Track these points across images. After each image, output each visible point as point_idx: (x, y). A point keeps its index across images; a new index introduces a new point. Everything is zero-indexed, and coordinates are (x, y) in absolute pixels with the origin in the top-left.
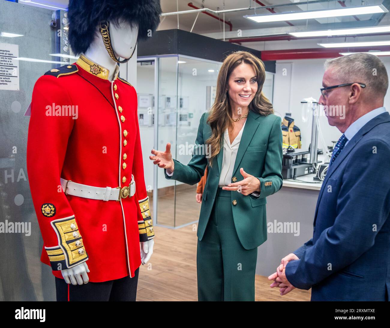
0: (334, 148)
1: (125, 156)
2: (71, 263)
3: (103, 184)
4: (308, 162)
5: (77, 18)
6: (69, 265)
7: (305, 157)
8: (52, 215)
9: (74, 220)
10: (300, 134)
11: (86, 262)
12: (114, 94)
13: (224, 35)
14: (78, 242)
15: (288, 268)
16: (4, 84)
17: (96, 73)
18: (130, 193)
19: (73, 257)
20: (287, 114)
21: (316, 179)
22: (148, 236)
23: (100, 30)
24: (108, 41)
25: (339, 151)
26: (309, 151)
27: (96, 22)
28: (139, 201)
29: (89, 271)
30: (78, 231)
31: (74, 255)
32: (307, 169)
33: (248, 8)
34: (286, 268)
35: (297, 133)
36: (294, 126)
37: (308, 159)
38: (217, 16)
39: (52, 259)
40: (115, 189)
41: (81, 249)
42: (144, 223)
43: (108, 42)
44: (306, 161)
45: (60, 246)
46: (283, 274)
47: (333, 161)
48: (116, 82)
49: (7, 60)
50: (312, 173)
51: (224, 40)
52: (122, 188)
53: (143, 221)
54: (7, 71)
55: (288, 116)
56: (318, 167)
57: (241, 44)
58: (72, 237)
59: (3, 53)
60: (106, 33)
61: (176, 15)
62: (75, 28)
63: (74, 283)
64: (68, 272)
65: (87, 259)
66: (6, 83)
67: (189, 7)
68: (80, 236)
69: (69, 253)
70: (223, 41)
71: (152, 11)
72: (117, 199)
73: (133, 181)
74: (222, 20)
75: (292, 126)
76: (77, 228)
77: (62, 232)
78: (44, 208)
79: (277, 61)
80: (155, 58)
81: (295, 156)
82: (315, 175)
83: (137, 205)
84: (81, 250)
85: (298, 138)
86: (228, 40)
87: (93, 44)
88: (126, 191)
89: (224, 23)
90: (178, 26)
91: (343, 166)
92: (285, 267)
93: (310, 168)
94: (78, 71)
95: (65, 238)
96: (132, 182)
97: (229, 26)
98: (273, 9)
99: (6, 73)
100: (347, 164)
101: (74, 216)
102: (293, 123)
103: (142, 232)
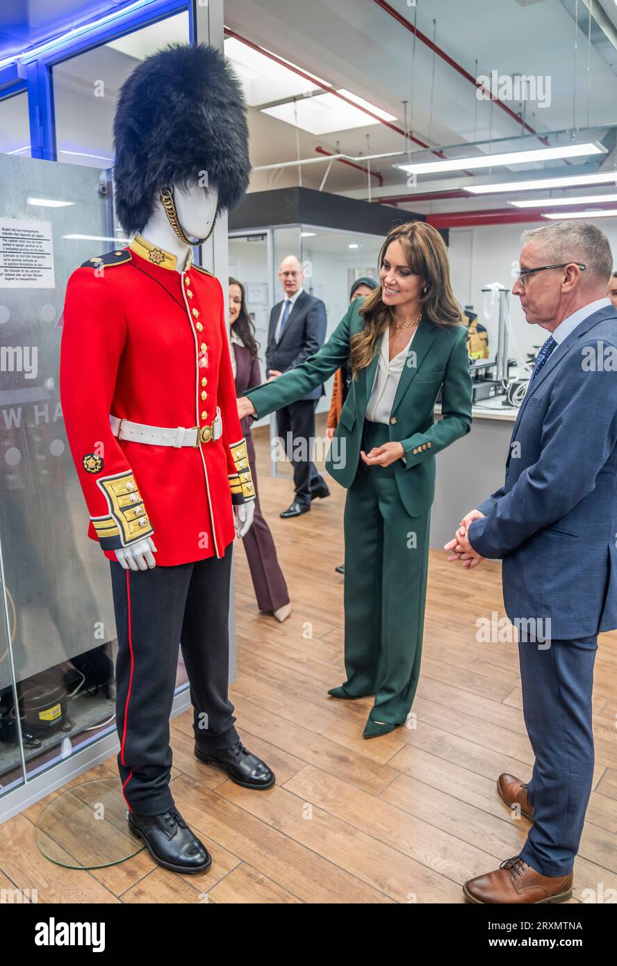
0: (536, 356)
1: (205, 381)
2: (127, 540)
3: (172, 424)
4: (494, 379)
5: (127, 182)
6: (126, 543)
7: (490, 371)
8: (98, 470)
9: (132, 476)
10: (487, 336)
11: (151, 536)
12: (186, 292)
13: (370, 193)
14: (138, 509)
15: (472, 530)
16: (32, 279)
17: (158, 261)
18: (213, 435)
19: (131, 530)
20: (467, 307)
21: (506, 403)
22: (245, 496)
23: (161, 198)
24: (172, 214)
25: (544, 361)
26: (496, 364)
27: (153, 188)
28: (231, 446)
29: (155, 550)
30: (138, 493)
31: (132, 528)
32: (492, 388)
33: (402, 153)
34: (469, 530)
35: (483, 335)
36: (478, 325)
37: (495, 374)
38: (359, 165)
39: (101, 534)
40: (190, 430)
41: (142, 518)
42: (239, 477)
43: (174, 215)
44: (492, 377)
45: (111, 514)
46: (466, 540)
47: (536, 374)
48: (188, 274)
49: (35, 244)
50: (500, 394)
51: (370, 201)
52: (201, 428)
53: (236, 475)
54: (36, 261)
55: (470, 311)
56: (508, 386)
57: (396, 205)
58: (128, 501)
59: (29, 235)
60: (169, 203)
61: (296, 167)
62: (124, 197)
63: (135, 568)
64: (124, 553)
65: (153, 533)
66: (35, 278)
67: (317, 153)
68: (141, 500)
69: (125, 524)
70: (368, 203)
71: (236, 167)
72: (194, 444)
73: (219, 417)
74: (366, 171)
75: (474, 324)
76: (136, 489)
77: (113, 495)
78: (87, 460)
79: (451, 229)
80: (268, 231)
81: (474, 371)
82: (504, 398)
83: (228, 451)
84: (142, 520)
85: (484, 342)
86: (377, 201)
87: (152, 218)
88: (207, 432)
89: (369, 175)
90: (300, 182)
91: (550, 380)
92: (467, 529)
93: (498, 387)
94: (131, 259)
95: (119, 503)
96: (216, 419)
97: (378, 179)
98: (441, 152)
99: (34, 263)
100: (557, 375)
101: (130, 471)
102: (475, 320)
103: (236, 490)
